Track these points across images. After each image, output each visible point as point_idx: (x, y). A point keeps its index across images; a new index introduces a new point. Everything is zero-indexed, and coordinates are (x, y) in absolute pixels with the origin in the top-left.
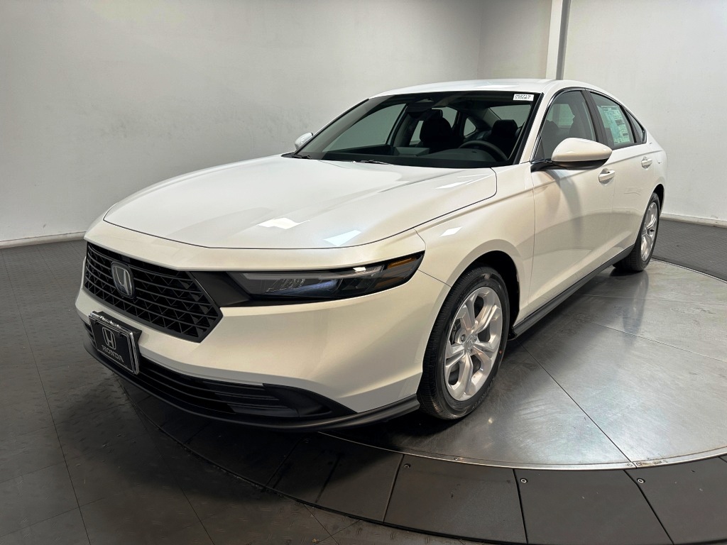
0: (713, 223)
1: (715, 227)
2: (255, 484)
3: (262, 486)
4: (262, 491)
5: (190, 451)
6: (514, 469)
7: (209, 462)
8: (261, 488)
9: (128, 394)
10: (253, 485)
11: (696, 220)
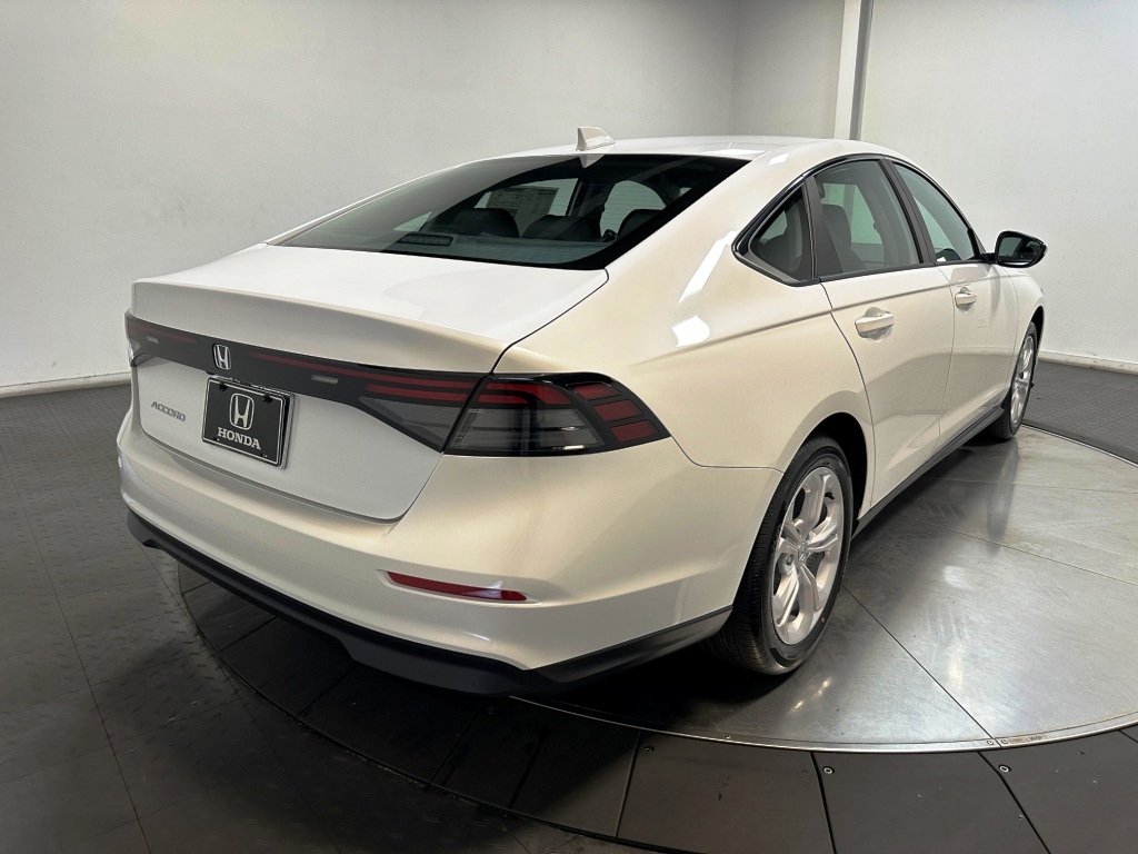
0: (1089, 362)
1: (1092, 369)
2: (414, 779)
3: (423, 782)
4: (425, 790)
5: (308, 728)
6: (812, 752)
7: (339, 745)
8: (422, 785)
9: (204, 637)
10: (410, 780)
11: (1063, 359)
